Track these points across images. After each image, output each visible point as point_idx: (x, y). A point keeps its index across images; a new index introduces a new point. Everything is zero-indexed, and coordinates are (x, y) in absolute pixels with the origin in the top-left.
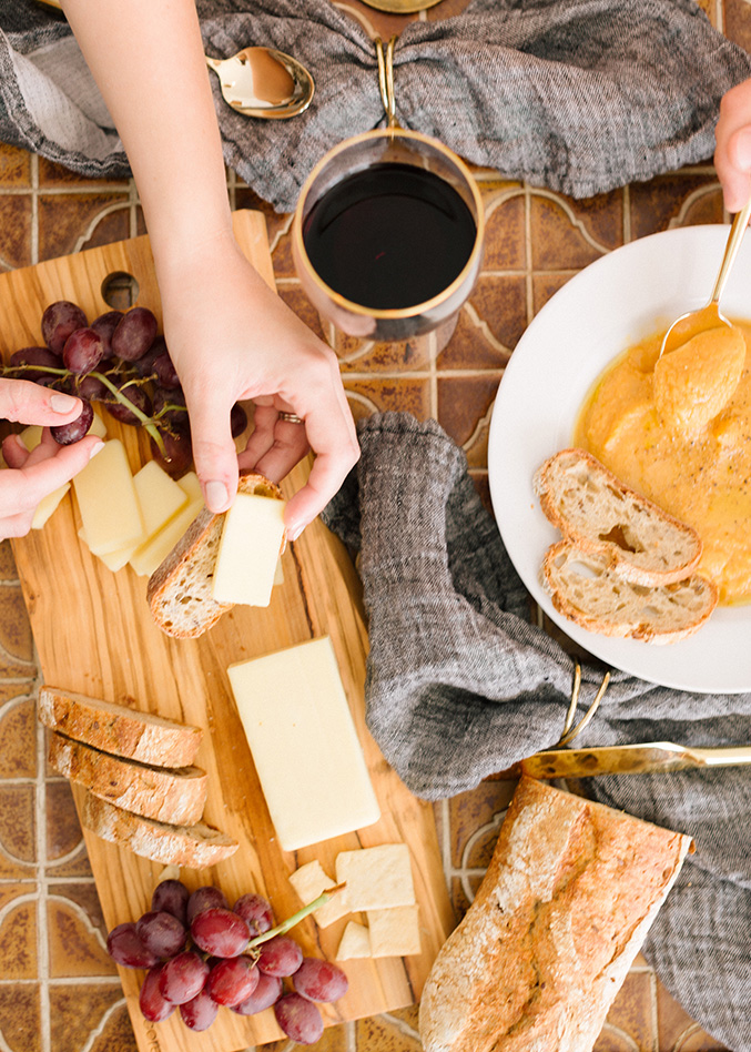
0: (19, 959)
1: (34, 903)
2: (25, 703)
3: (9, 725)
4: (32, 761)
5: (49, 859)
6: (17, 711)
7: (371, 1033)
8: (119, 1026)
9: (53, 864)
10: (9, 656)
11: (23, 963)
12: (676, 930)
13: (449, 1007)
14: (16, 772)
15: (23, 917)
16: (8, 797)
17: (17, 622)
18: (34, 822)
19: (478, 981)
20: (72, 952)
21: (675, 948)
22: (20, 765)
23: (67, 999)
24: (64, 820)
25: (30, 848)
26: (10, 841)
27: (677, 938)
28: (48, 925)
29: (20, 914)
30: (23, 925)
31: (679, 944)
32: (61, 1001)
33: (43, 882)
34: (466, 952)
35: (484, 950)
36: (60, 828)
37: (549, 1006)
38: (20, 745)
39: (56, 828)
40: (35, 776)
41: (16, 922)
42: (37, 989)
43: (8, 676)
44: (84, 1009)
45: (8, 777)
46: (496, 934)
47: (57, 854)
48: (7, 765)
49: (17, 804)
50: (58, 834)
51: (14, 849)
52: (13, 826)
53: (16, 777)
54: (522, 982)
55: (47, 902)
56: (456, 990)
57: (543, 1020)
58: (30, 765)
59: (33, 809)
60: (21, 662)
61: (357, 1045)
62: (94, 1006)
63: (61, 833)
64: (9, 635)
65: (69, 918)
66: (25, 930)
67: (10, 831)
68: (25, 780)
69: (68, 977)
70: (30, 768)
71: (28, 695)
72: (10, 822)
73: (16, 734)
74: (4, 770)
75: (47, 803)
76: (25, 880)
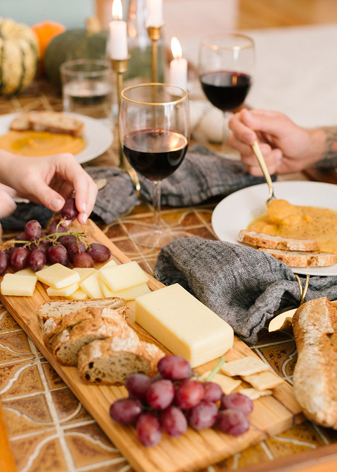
0: (55, 464)
1: (58, 439)
2: (31, 367)
3: (24, 375)
4: (41, 385)
5: (60, 419)
6: (27, 370)
9: (63, 420)
10: (18, 353)
11: (58, 465)
14: (33, 391)
15: (52, 445)
16: (30, 401)
17: (20, 342)
18: (48, 407)
20: (86, 454)
22: (34, 388)
24: (65, 402)
25: (48, 416)
26: (36, 416)
28: (68, 446)
29: (50, 445)
30: (53, 448)
33: (60, 430)
36: (63, 405)
38: (32, 381)
39: (61, 406)
40: (44, 389)
41: (48, 448)
43: (20, 359)
45: (29, 393)
47: (65, 416)
48: (27, 389)
49: (36, 402)
50: (63, 408)
51: (40, 419)
52: (36, 410)
53: (33, 393)
55: (64, 436)
59: (46, 403)
60: (25, 354)
63: (65, 407)
64: (17, 347)
65: (80, 440)
67: (35, 412)
68: (39, 393)
69: (87, 465)
70: (40, 388)
71: (32, 364)
72: (34, 409)
73: (29, 378)
74: (25, 391)
75: (53, 399)
76: (49, 430)
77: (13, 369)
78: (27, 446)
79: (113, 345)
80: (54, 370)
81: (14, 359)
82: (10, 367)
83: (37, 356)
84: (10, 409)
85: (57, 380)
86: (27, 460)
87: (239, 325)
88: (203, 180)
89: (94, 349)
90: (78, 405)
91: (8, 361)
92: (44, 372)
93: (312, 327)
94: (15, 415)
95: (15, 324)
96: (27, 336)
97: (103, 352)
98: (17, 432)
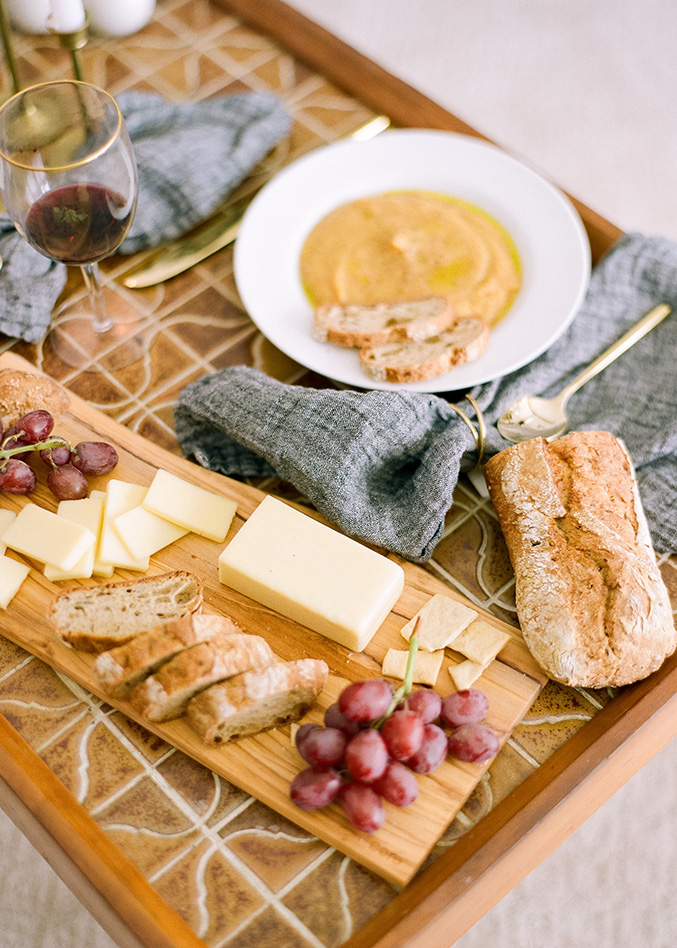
0: (240, 899)
1: (217, 853)
2: (95, 729)
3: (95, 751)
4: (133, 762)
5: (201, 815)
6: (94, 739)
7: (534, 740)
8: (356, 883)
9: (207, 816)
10: (58, 709)
11: (246, 900)
12: (657, 511)
13: (553, 622)
14: (127, 777)
15: (216, 868)
16: (135, 798)
17: (47, 684)
19: (560, 591)
20: (276, 863)
21: (667, 521)
22: (126, 771)
23: (300, 897)
24: (190, 781)
25: (181, 819)
26: (162, 826)
27: (663, 514)
28: (241, 859)
29: (213, 868)
30: (222, 874)
31: (667, 516)
32: (296, 902)
33: (211, 833)
34: (537, 582)
35: (548, 570)
36: (191, 788)
37: (620, 570)
38: (114, 757)
39: (188, 790)
40: (141, 768)
41: (215, 876)
42: (271, 909)
43: (68, 721)
44: (319, 894)
45: (124, 785)
46: (547, 556)
47: (206, 807)
48: (116, 778)
49: (144, 799)
50: (194, 793)
51: (169, 829)
52: (156, 813)
53: (129, 781)
54: (590, 570)
55: (226, 845)
56: (549, 607)
57: (624, 581)
58: (132, 763)
60: (71, 706)
61: (532, 756)
62: (325, 886)
63: (195, 790)
64: (48, 696)
65: (252, 843)
66: (228, 875)
67: (156, 818)
68: (138, 778)
69: (288, 882)
70: (134, 766)
71: (93, 723)
72: (151, 813)
73: (105, 753)
74: (116, 782)
75: (167, 780)
76: (197, 842)
77: (71, 745)
78: (181, 884)
79: (250, 691)
80: (136, 723)
81: (60, 725)
82: (64, 744)
83: (91, 704)
84: (114, 827)
85: (152, 741)
86: (196, 908)
87: (404, 542)
88: (176, 195)
89: (218, 703)
90: (212, 778)
91: (53, 733)
92: (122, 732)
93: (530, 505)
94: (129, 835)
95: (13, 648)
96: (49, 667)
97: (236, 704)
98: (151, 866)
